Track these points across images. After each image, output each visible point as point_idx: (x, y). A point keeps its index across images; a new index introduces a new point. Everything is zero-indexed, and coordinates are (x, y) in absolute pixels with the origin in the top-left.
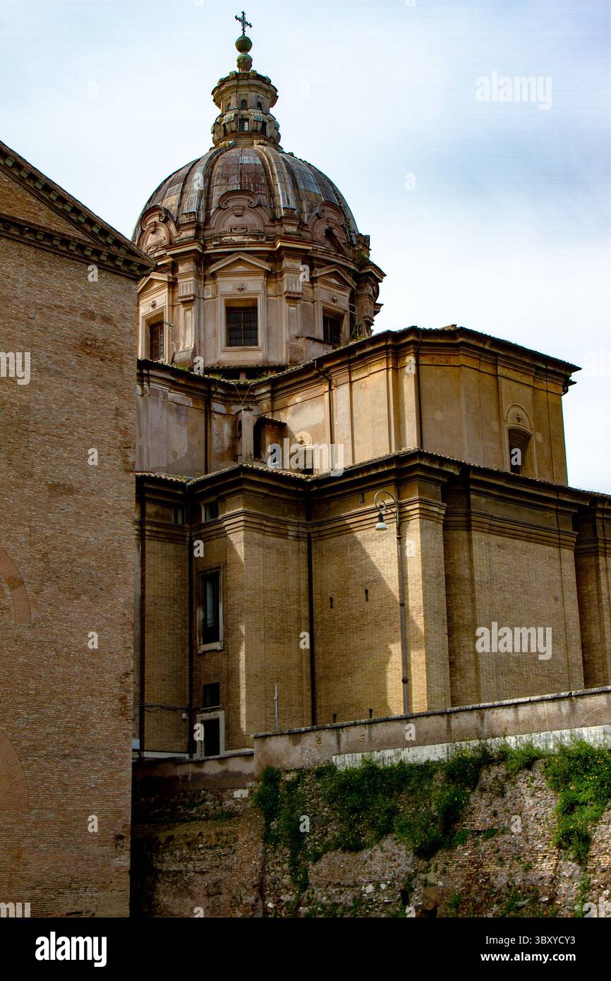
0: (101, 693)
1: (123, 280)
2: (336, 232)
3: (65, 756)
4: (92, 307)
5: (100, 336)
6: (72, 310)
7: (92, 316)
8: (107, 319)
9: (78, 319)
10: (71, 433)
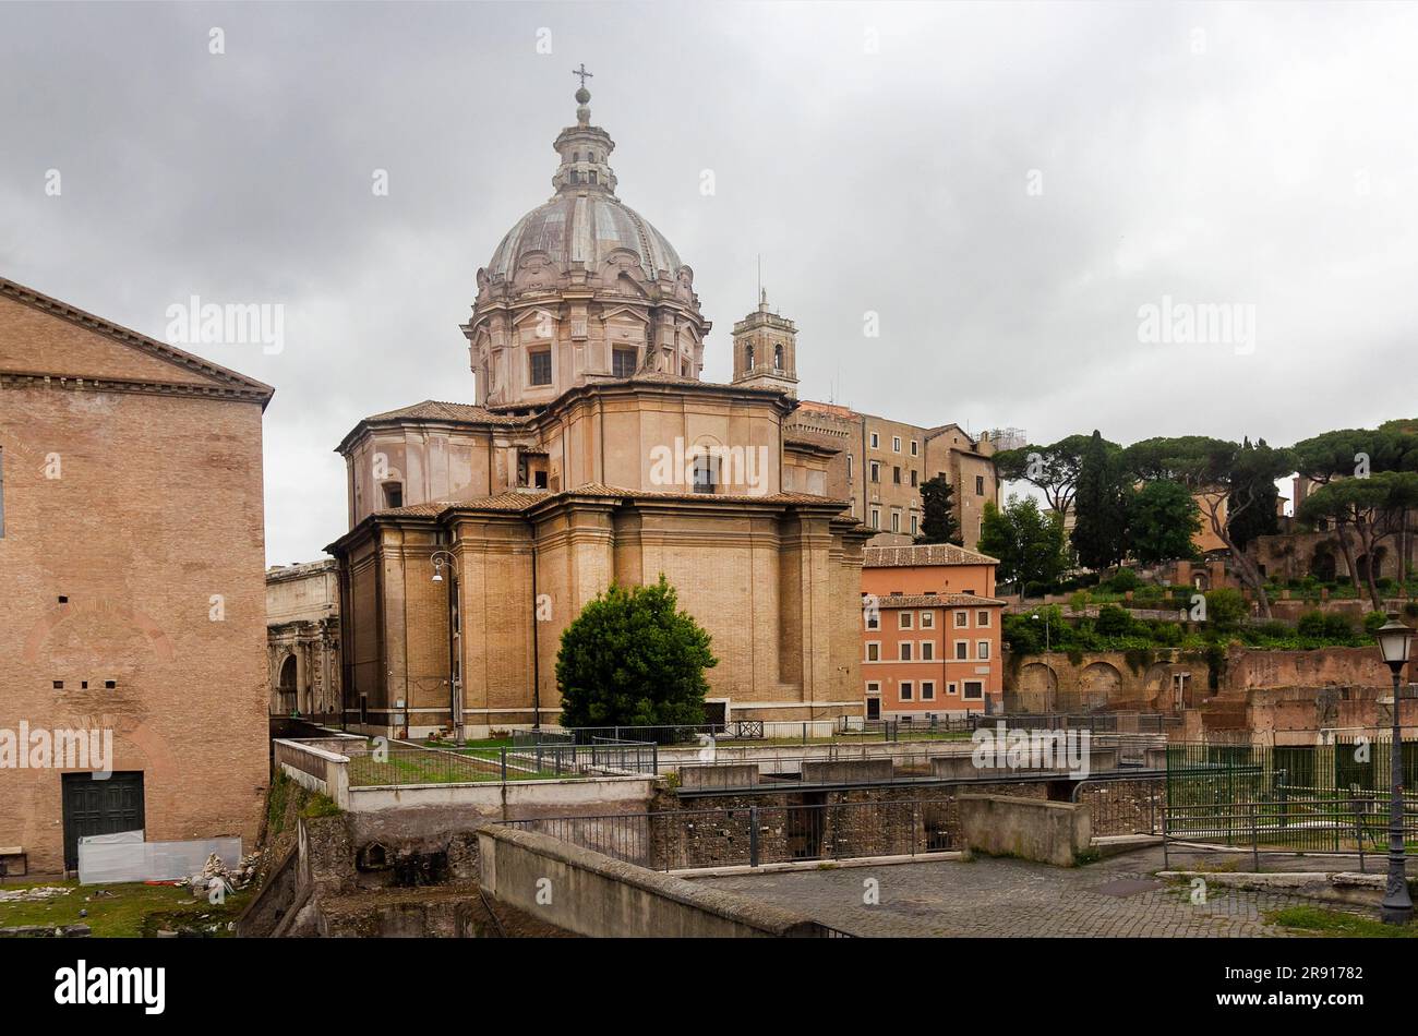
0: (239, 700)
1: (248, 405)
2: (630, 273)
3: (209, 741)
4: (216, 431)
5: (226, 452)
6: (197, 436)
7: (217, 438)
8: (231, 438)
9: (203, 442)
10: (201, 527)
